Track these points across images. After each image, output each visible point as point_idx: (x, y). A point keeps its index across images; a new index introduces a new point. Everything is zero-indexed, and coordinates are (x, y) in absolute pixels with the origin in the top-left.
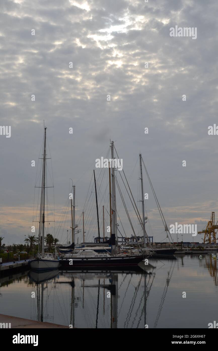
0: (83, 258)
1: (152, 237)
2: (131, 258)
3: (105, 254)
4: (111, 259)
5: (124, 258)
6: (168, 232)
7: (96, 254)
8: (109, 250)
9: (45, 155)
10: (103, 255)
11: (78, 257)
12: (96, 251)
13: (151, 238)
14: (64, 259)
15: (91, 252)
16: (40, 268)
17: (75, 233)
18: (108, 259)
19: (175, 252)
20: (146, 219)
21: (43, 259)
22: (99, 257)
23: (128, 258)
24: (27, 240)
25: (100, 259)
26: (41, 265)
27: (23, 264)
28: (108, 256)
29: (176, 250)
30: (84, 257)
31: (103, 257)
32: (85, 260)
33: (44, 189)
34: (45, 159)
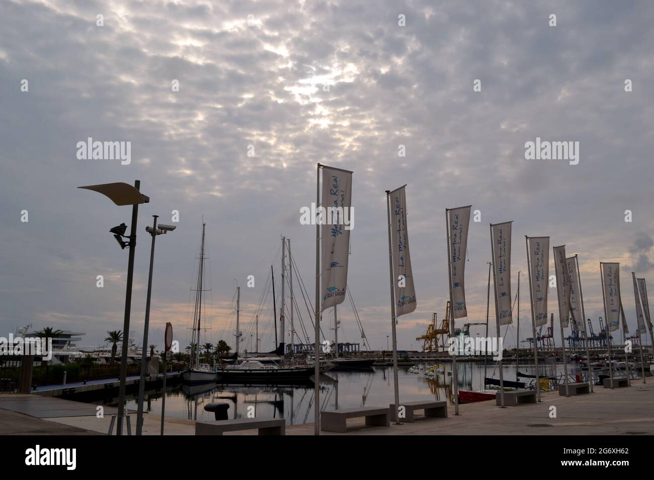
0: (246, 370)
1: (359, 344)
2: (301, 370)
3: (272, 366)
4: (278, 371)
5: (294, 371)
6: (364, 339)
7: (262, 365)
8: (278, 361)
9: (202, 254)
10: (269, 367)
11: (241, 369)
12: (263, 362)
13: (357, 346)
14: (225, 371)
15: (255, 363)
16: (192, 381)
17: (240, 341)
18: (275, 371)
19: (373, 363)
20: (339, 323)
21: (198, 370)
22: (264, 369)
23: (297, 370)
24: (189, 348)
25: (266, 372)
26: (193, 377)
27: (175, 376)
28: (276, 367)
29: (374, 361)
30: (247, 368)
31: (269, 368)
32: (249, 372)
33: (201, 292)
34: (202, 259)
